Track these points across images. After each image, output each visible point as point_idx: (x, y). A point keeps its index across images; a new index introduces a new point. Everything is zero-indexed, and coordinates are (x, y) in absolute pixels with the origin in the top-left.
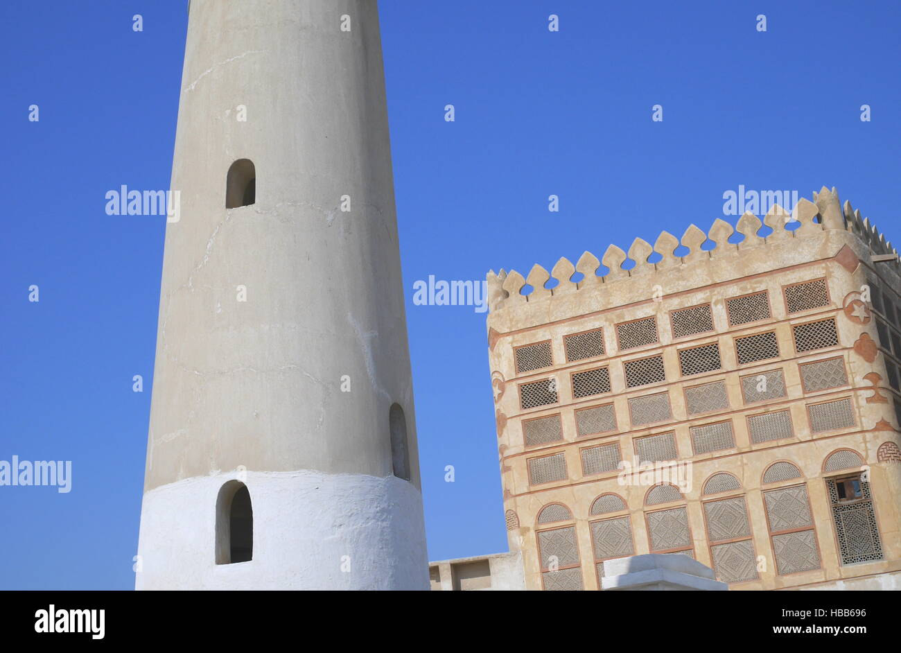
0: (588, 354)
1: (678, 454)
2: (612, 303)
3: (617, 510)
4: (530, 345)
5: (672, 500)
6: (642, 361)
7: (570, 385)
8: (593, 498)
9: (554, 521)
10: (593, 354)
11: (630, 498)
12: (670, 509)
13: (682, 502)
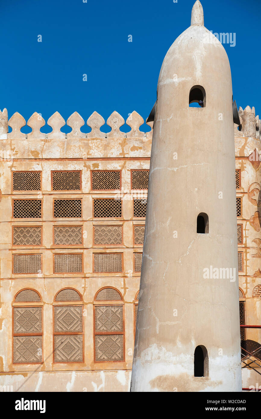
0: (68, 187)
1: (123, 269)
2: (91, 155)
3: (74, 301)
4: (25, 172)
5: (114, 300)
6: (107, 200)
7: (52, 207)
8: (58, 290)
9: (27, 302)
10: (72, 188)
11: (85, 294)
12: (112, 306)
13: (121, 302)
